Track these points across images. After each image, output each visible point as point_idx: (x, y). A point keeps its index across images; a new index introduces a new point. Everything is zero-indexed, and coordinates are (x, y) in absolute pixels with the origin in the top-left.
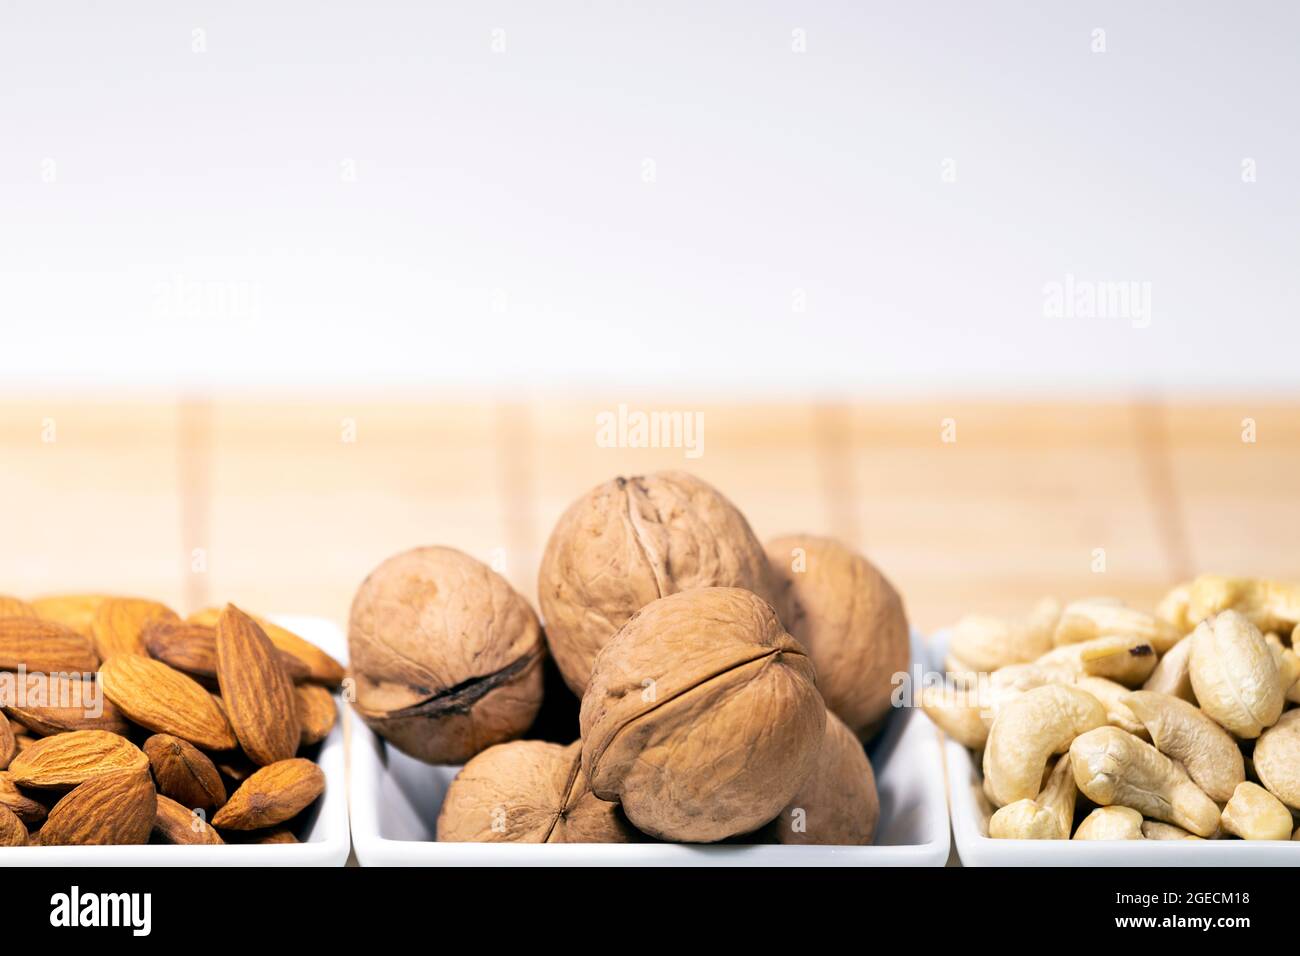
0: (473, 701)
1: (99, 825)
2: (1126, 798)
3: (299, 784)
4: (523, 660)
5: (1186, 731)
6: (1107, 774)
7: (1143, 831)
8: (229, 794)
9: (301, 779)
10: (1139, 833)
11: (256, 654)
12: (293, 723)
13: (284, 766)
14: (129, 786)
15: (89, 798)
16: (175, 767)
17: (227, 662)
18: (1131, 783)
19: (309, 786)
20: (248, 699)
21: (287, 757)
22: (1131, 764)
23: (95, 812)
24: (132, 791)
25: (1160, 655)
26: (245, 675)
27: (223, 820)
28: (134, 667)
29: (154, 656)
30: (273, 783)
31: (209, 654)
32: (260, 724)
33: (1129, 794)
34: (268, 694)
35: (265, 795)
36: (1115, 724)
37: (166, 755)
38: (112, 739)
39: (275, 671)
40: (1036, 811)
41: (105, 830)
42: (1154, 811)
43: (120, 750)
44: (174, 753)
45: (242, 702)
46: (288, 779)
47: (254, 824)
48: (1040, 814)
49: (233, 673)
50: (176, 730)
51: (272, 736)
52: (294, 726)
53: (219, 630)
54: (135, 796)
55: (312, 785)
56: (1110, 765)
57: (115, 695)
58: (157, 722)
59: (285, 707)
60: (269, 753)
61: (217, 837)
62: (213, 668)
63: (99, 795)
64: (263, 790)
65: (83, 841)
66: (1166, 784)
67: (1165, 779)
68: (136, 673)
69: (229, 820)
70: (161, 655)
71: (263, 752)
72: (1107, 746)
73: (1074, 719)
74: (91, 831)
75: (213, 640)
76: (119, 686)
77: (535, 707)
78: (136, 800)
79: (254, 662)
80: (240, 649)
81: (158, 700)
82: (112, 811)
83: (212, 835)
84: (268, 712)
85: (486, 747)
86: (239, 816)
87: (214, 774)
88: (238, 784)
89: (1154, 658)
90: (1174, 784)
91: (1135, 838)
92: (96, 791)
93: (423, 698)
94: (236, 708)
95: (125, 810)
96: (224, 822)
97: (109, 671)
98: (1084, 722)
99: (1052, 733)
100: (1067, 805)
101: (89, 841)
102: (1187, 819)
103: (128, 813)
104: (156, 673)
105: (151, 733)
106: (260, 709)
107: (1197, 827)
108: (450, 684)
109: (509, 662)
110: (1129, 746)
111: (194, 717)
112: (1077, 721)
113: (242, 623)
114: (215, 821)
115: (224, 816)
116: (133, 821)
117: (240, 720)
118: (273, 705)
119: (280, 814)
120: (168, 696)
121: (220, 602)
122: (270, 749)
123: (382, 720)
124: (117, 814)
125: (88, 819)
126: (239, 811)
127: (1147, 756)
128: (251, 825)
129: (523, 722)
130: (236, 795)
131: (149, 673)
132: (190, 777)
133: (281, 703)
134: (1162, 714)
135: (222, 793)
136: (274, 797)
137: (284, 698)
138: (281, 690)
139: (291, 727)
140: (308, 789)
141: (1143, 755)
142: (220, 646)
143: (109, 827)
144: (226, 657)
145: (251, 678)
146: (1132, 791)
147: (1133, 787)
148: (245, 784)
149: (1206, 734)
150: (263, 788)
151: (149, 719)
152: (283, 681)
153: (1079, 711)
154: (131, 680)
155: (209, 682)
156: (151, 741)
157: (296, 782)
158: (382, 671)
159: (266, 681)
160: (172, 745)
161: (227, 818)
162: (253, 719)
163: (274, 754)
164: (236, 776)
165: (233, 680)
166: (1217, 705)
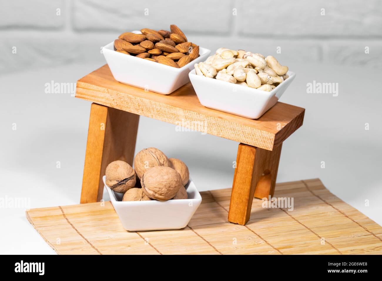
0: (126, 182)
4: (133, 176)
77: (135, 183)
85: (128, 189)
93: (119, 182)
108: (123, 180)
109: (131, 176)
123: (112, 186)
129: (134, 185)
158: (112, 179)
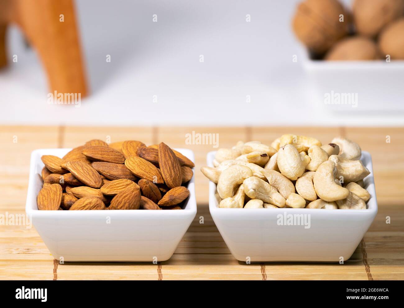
1: (125, 203)
2: (259, 197)
3: (183, 193)
5: (278, 180)
6: (254, 189)
7: (264, 206)
8: (162, 196)
9: (183, 191)
10: (262, 206)
11: (170, 156)
12: (180, 176)
13: (178, 188)
14: (133, 192)
15: (122, 196)
16: (147, 188)
17: (162, 159)
18: (261, 192)
19: (185, 193)
20: (167, 170)
21: (179, 186)
22: (260, 187)
23: (124, 200)
24: (134, 193)
25: (270, 157)
26: (167, 163)
27: (161, 203)
28: (135, 160)
29: (141, 157)
30: (175, 192)
31: (157, 157)
32: (171, 177)
33: (260, 196)
34: (173, 168)
35: (173, 196)
36: (256, 176)
37: (144, 184)
38: (129, 181)
39: (175, 162)
40: (232, 201)
41: (127, 205)
42: (267, 201)
43: (132, 184)
44: (147, 184)
45: (166, 171)
46: (180, 191)
47: (170, 204)
48: (233, 202)
49: (163, 162)
50: (147, 178)
51: (174, 180)
52: (181, 178)
53: (159, 150)
54: (135, 194)
55: (186, 193)
56: (254, 187)
57: (129, 167)
58: (141, 175)
59: (178, 172)
60: (173, 185)
61: (159, 208)
62: (157, 160)
63: (125, 195)
64: (173, 194)
65: (121, 208)
66: (271, 193)
67: (270, 191)
68: (136, 162)
69: (163, 203)
70: (143, 156)
71: (172, 185)
72: (253, 181)
73: (242, 174)
74: (123, 205)
75: (158, 153)
76: (131, 165)
78: (135, 195)
79: (169, 160)
80: (165, 155)
81: (142, 169)
82: (128, 199)
83: (157, 207)
84: (173, 174)
86: (166, 202)
87: (158, 190)
88: (165, 193)
89: (268, 157)
90: (273, 193)
91: (261, 208)
92: (123, 194)
94: (164, 172)
95: (132, 199)
96: (162, 204)
97: (128, 161)
98: (245, 175)
99: (235, 178)
100: (242, 199)
101: (123, 208)
102: (277, 203)
103: (133, 199)
104: (141, 161)
105: (140, 179)
106: (171, 173)
107: (279, 204)
110: (260, 182)
111: (152, 174)
112: (243, 174)
113: (166, 148)
114: (159, 203)
115: (161, 202)
116: (135, 202)
117: (165, 176)
118: (174, 172)
119: (178, 201)
120: (144, 168)
121: (160, 142)
122: (174, 184)
124: (130, 200)
125: (122, 202)
126: (166, 200)
127: (265, 185)
128: (169, 205)
130: (165, 196)
131: (139, 161)
132: (151, 191)
133: (177, 171)
134: (272, 175)
135: (160, 195)
136: (176, 196)
137: (178, 169)
138: (177, 167)
139: (180, 177)
140: (185, 194)
141: (264, 184)
142: (159, 155)
143: (128, 204)
144: (161, 158)
145: (168, 164)
146: (261, 195)
147: (261, 193)
148: (167, 193)
149: (284, 181)
150: (173, 193)
151: (139, 174)
152: (177, 165)
153: (243, 172)
154: (134, 163)
155: (157, 164)
156: (140, 181)
157: (182, 192)
159: (173, 165)
160: (146, 182)
161: (162, 202)
162: (169, 176)
163: (175, 185)
164: (165, 191)
165: (163, 165)
166: (284, 171)
